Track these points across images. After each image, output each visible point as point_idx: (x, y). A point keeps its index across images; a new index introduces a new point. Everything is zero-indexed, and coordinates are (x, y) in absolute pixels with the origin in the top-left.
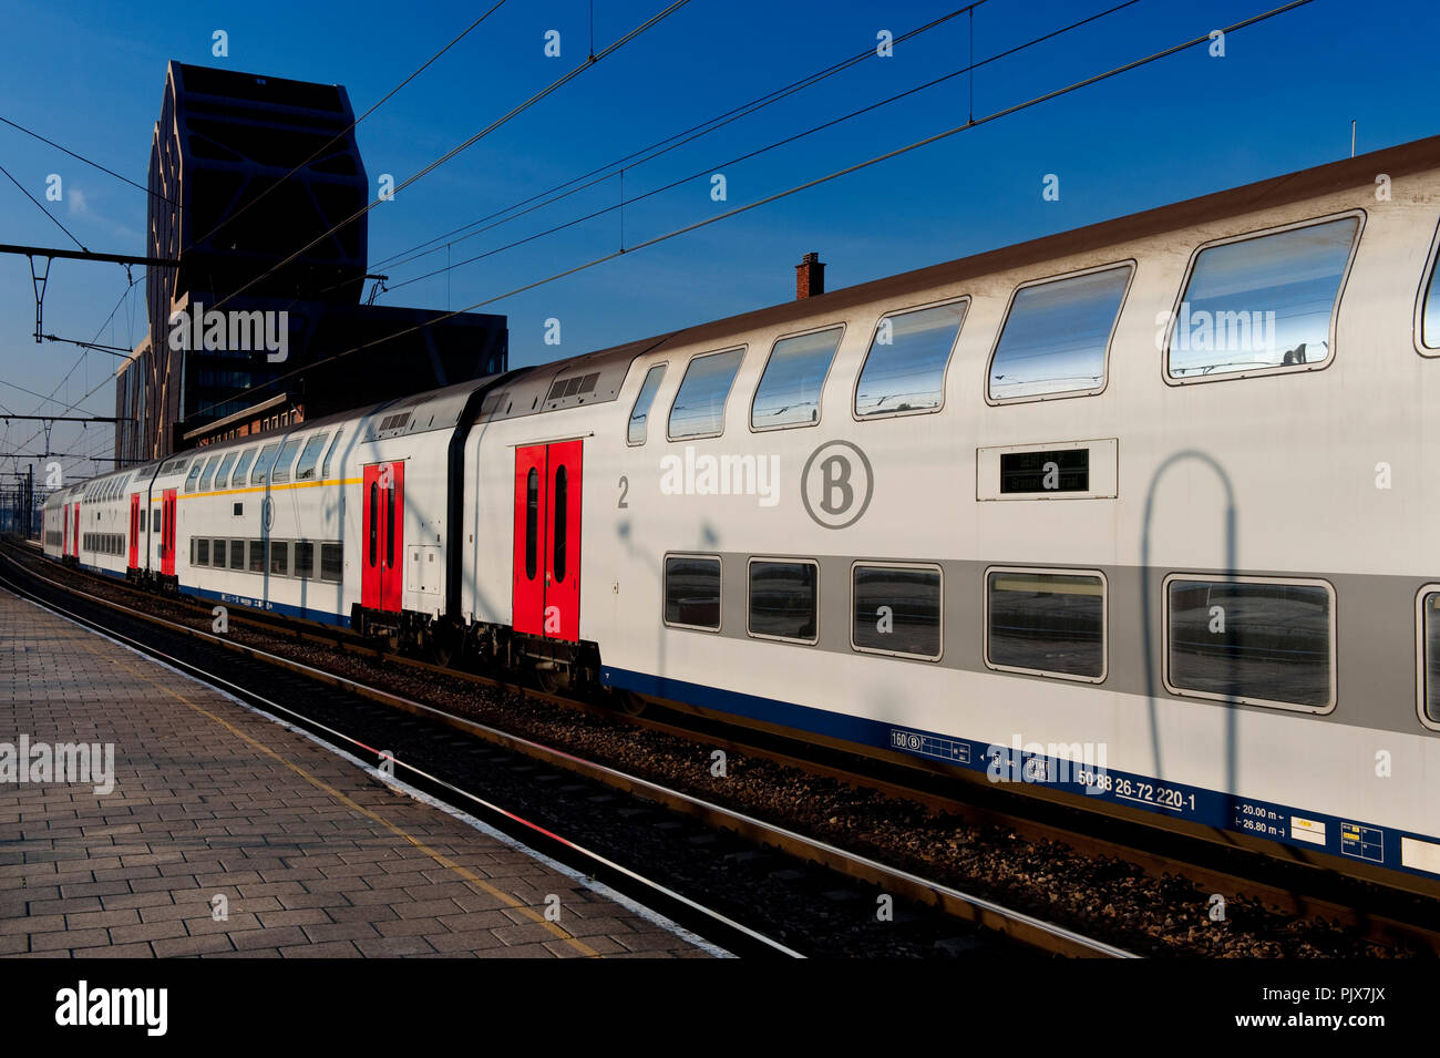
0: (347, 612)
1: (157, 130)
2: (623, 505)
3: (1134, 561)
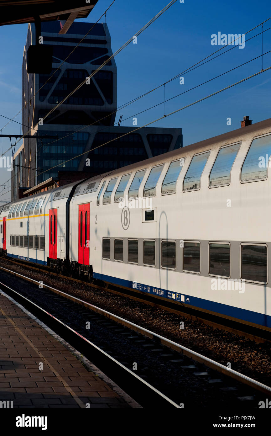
0: (46, 260)
1: (25, 50)
2: (96, 223)
3: (158, 238)
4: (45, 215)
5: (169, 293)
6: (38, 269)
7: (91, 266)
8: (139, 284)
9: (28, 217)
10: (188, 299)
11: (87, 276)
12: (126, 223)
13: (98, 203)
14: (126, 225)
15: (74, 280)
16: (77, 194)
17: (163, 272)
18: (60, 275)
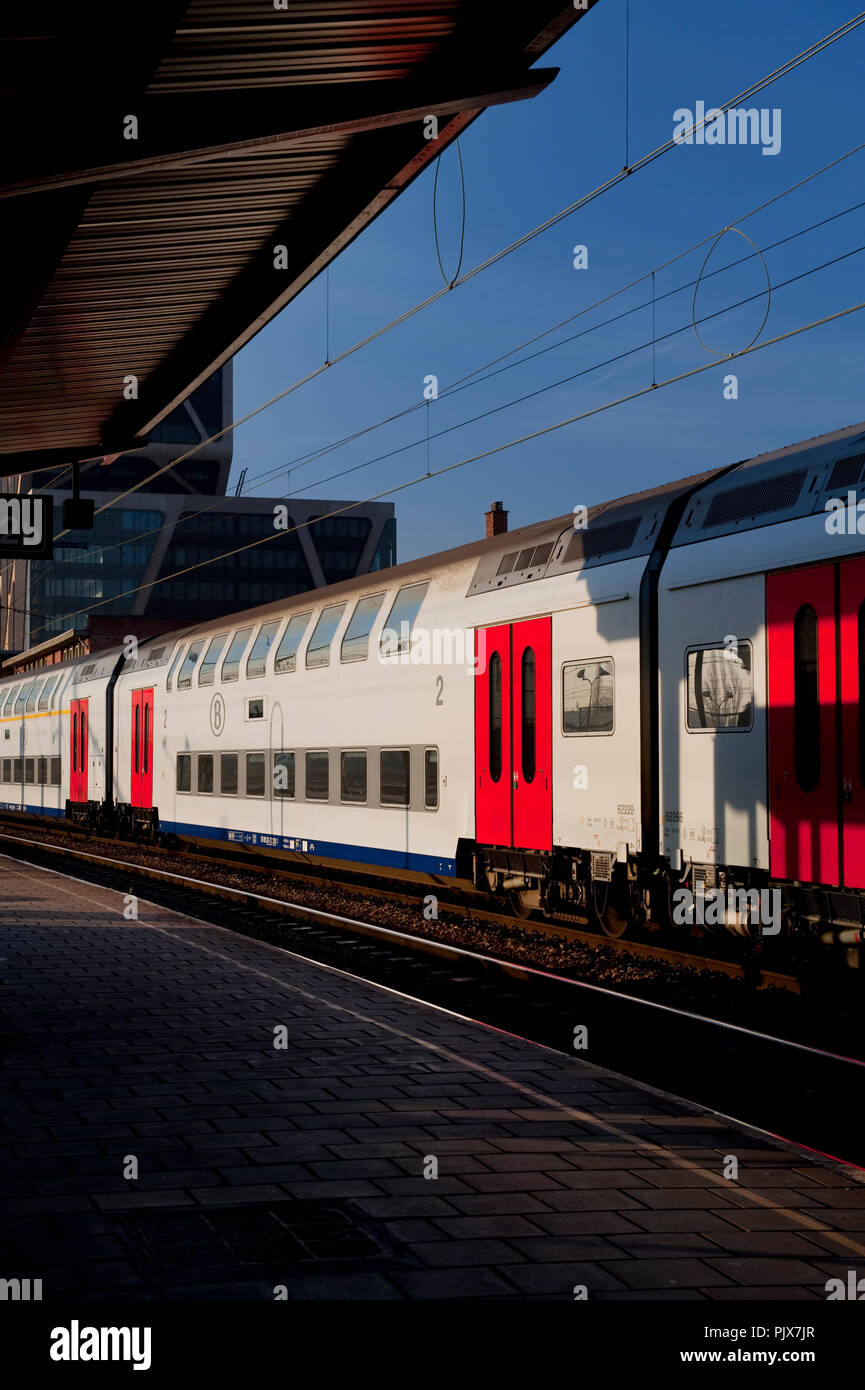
0: (63, 807)
2: (165, 727)
3: (269, 747)
4: (60, 713)
5: (285, 841)
7: (156, 809)
8: (237, 833)
9: (23, 719)
10: (312, 846)
11: (148, 830)
12: (217, 725)
13: (169, 688)
14: (217, 728)
15: (123, 843)
16: (128, 670)
17: (277, 805)
18: (93, 838)
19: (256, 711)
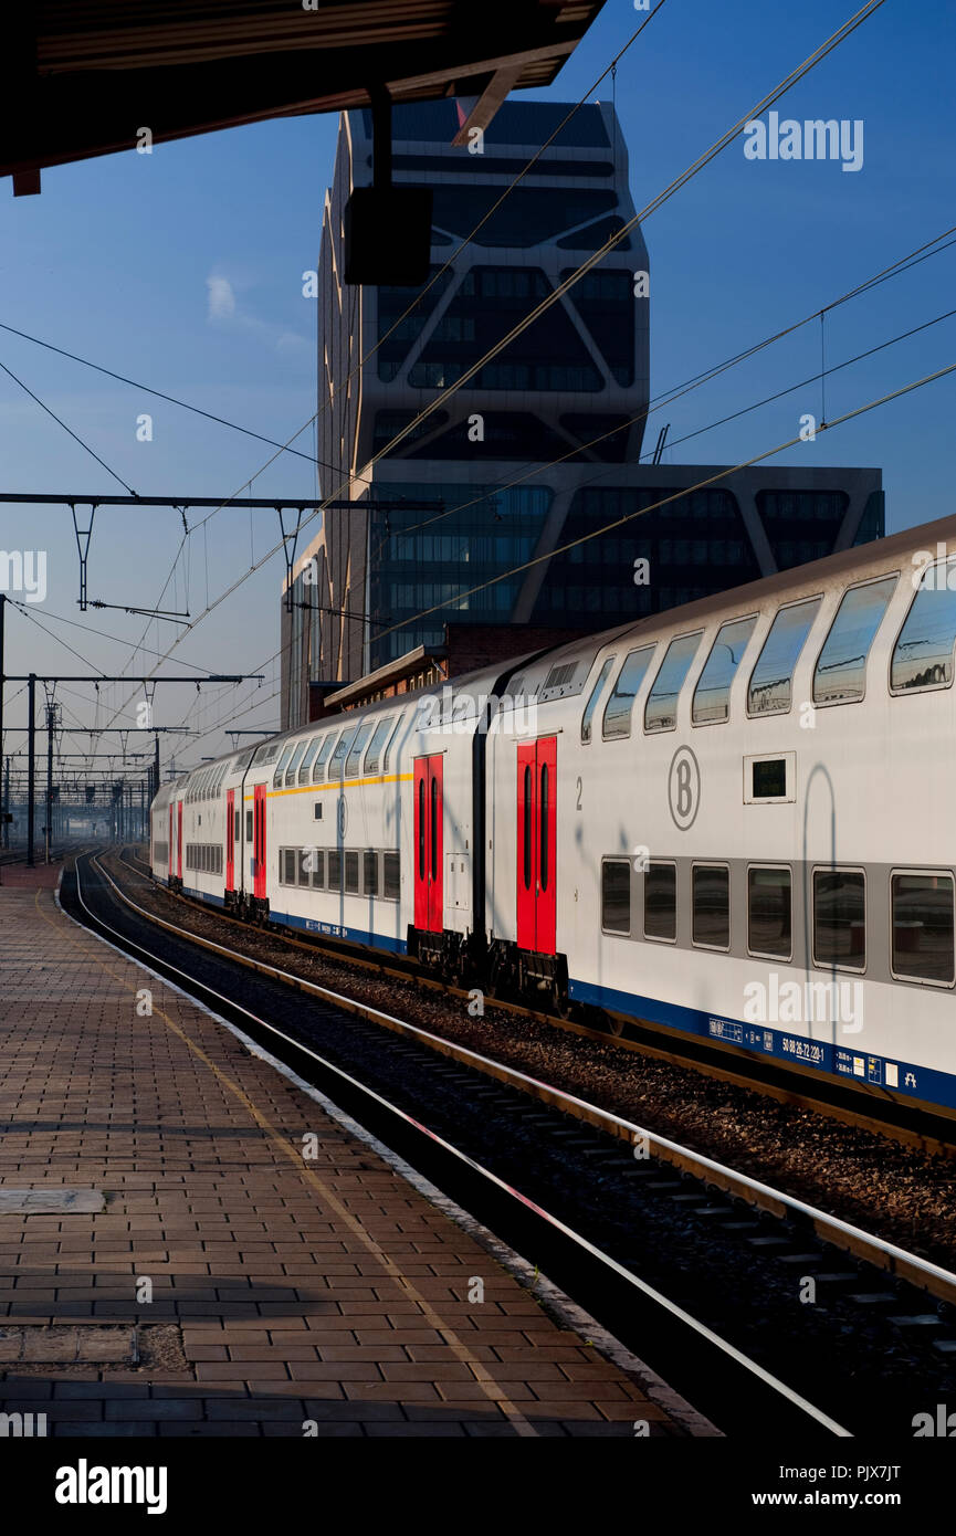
0: (404, 937)
1: (328, 203)
2: (579, 807)
3: (801, 858)
4: (398, 777)
5: (842, 1056)
6: (376, 968)
7: (563, 958)
8: (730, 1024)
9: (342, 786)
10: (910, 1078)
11: (548, 993)
12: (684, 808)
13: (586, 735)
14: (684, 814)
15: (502, 1007)
17: (821, 980)
19: (769, 779)
